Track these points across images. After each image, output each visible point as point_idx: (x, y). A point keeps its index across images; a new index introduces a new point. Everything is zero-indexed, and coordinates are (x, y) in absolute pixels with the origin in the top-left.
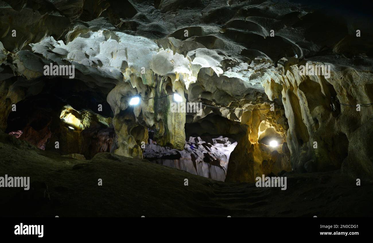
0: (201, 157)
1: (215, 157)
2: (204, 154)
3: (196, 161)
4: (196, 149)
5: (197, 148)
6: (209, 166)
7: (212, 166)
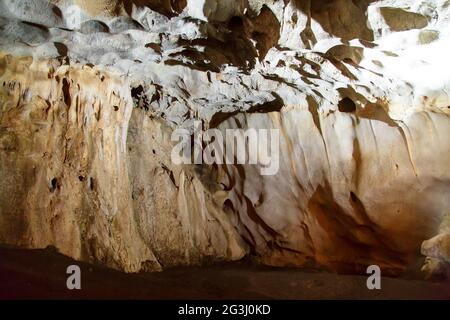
0: (331, 99)
1: (371, 96)
2: (339, 90)
3: (320, 111)
4: (316, 81)
5: (318, 77)
6: (353, 120)
7: (363, 121)
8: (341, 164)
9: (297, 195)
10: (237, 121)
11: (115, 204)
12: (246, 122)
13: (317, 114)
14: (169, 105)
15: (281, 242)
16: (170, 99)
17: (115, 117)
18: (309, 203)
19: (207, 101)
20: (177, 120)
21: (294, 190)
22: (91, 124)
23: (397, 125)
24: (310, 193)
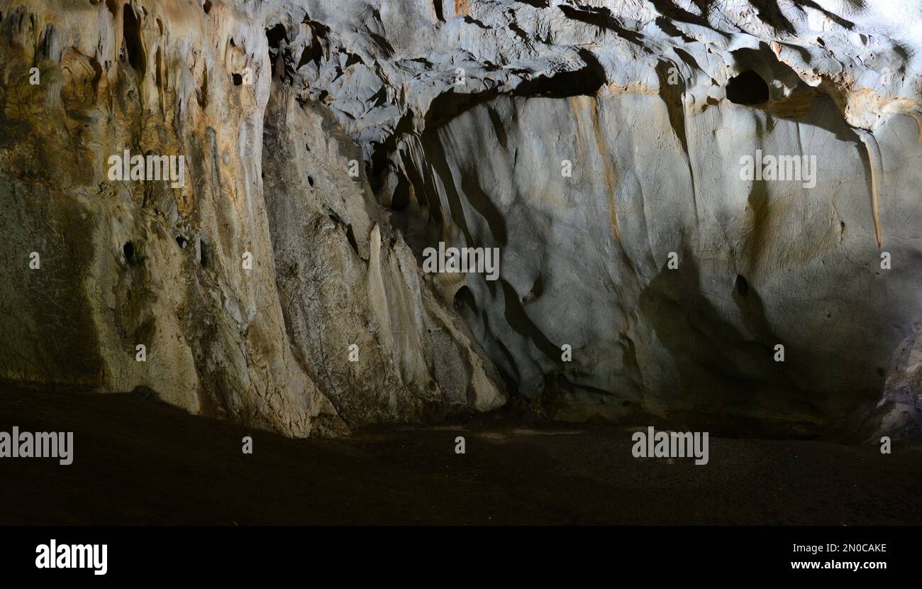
8: (723, 217)
9: (617, 280)
10: (494, 115)
11: (252, 298)
12: (515, 118)
13: (680, 104)
14: (339, 72)
15: (574, 373)
16: (343, 58)
17: (237, 100)
18: (642, 296)
19: (428, 65)
20: (355, 109)
21: (613, 269)
22: (190, 117)
23: (857, 138)
24: (647, 276)
